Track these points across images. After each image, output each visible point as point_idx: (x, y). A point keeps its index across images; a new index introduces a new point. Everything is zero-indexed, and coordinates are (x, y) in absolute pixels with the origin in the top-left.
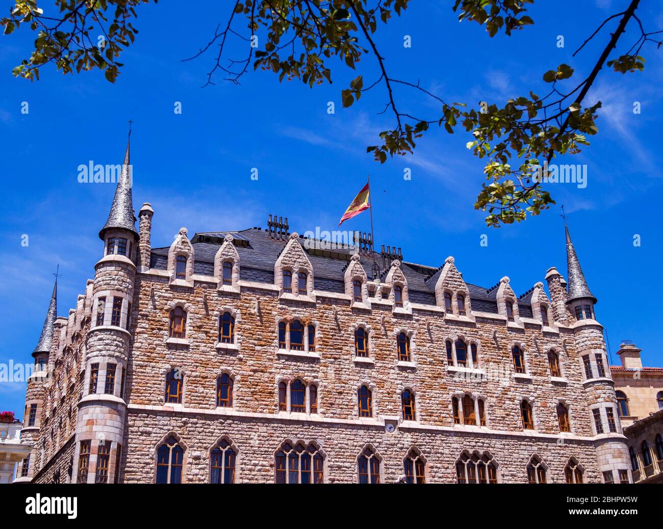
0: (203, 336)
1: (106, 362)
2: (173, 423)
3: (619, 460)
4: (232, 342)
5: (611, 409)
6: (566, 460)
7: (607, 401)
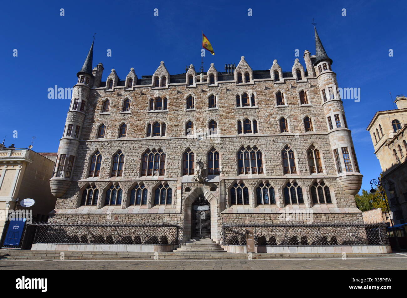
2: (98, 146)
3: (342, 142)
4: (128, 111)
5: (338, 115)
6: (307, 146)
7: (335, 111)
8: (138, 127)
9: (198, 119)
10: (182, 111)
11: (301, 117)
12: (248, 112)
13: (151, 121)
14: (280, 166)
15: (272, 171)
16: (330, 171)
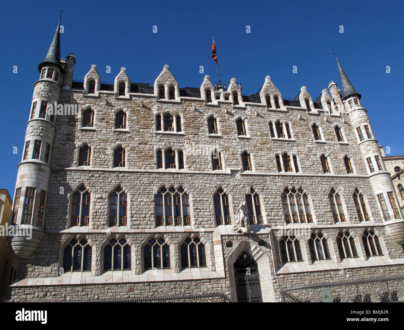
0: (104, 125)
1: (34, 139)
2: (83, 177)
4: (125, 128)
5: (378, 156)
6: (353, 190)
7: (375, 152)
8: (143, 154)
9: (227, 149)
10: (204, 136)
11: (341, 156)
12: (285, 145)
14: (330, 213)
15: (323, 219)
16: (377, 219)
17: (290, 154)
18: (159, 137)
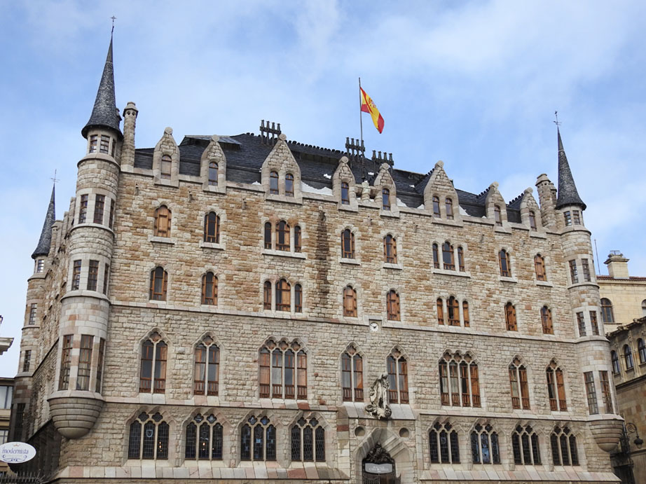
0: (188, 235)
1: (89, 259)
2: (157, 320)
3: (601, 361)
4: (218, 242)
5: (595, 312)
6: (547, 361)
7: (590, 305)
8: (244, 286)
9: (365, 286)
10: (333, 262)
11: (538, 307)
12: (454, 283)
13: (273, 275)
14: (507, 395)
15: (496, 404)
16: (577, 410)
17: (460, 298)
18: (268, 259)
